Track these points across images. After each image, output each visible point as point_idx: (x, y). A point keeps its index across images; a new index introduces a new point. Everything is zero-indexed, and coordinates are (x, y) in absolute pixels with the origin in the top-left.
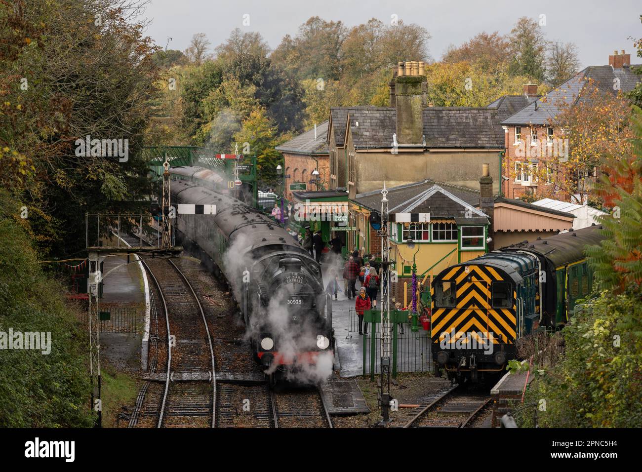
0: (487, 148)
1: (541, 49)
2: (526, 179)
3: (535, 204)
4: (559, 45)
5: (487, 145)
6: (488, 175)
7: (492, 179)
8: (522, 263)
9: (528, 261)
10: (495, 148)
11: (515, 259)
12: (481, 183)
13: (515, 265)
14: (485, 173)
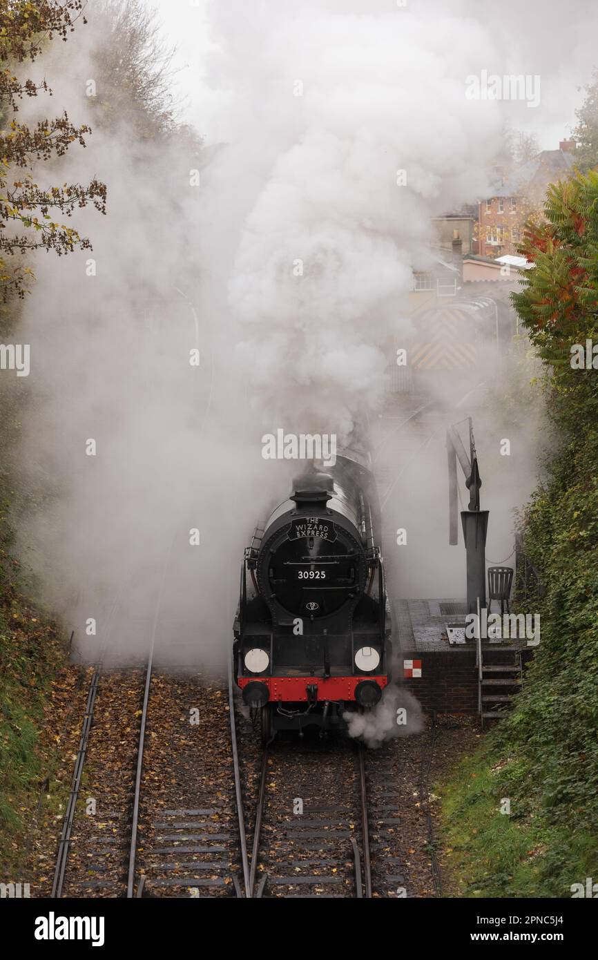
0: (460, 216)
1: (510, 137)
2: (495, 240)
3: (497, 260)
4: (525, 134)
5: (461, 214)
6: (458, 238)
7: (461, 241)
8: (482, 306)
9: (487, 305)
10: (466, 216)
11: (476, 303)
12: (453, 244)
13: (476, 308)
14: (456, 237)
